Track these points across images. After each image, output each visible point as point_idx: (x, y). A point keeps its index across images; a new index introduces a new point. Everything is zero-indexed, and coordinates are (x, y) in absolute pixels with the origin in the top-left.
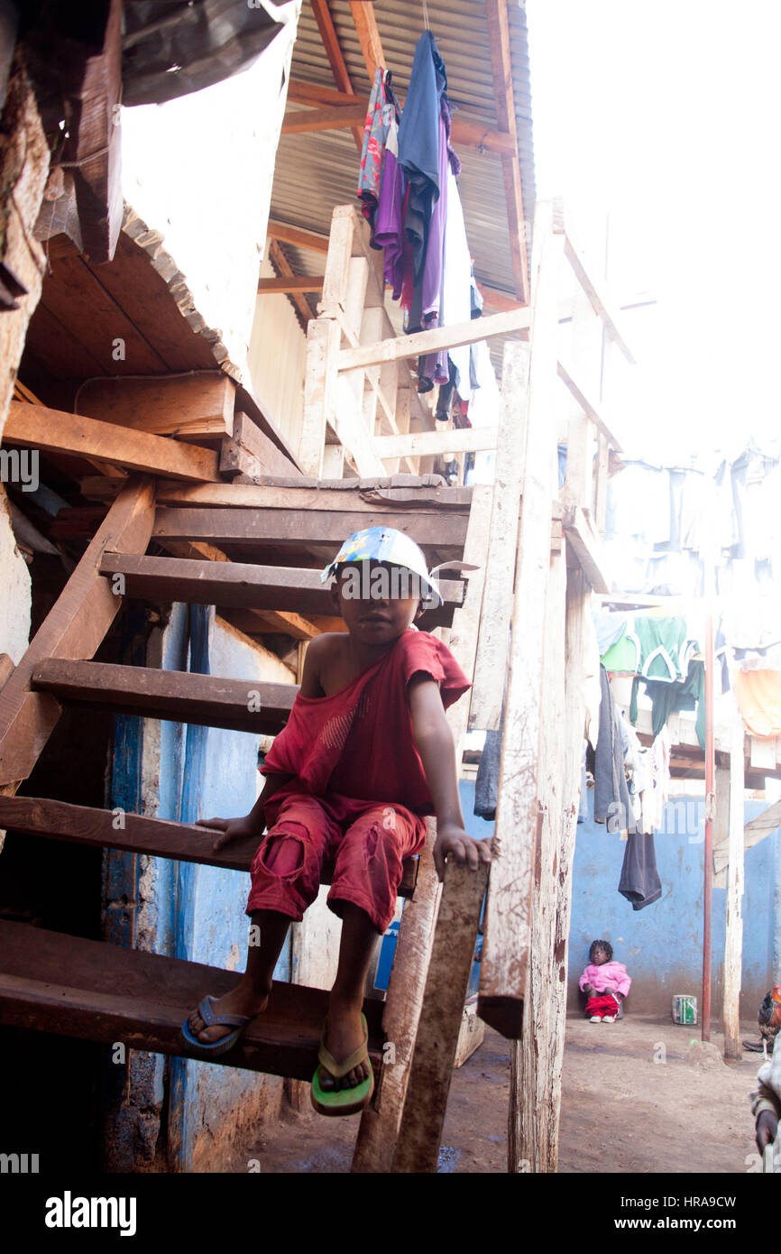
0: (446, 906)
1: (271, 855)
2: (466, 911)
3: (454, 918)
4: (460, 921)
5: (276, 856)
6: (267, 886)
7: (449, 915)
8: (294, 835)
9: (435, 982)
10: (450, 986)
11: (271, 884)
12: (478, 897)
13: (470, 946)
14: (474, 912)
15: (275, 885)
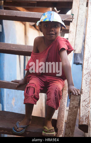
0: (71, 104)
1: (28, 91)
2: (76, 105)
3: (73, 107)
4: (74, 107)
5: (29, 91)
6: (27, 98)
7: (72, 106)
8: (32, 86)
9: (69, 120)
10: (72, 121)
11: (28, 97)
12: (78, 102)
13: (76, 113)
14: (77, 105)
15: (29, 98)
